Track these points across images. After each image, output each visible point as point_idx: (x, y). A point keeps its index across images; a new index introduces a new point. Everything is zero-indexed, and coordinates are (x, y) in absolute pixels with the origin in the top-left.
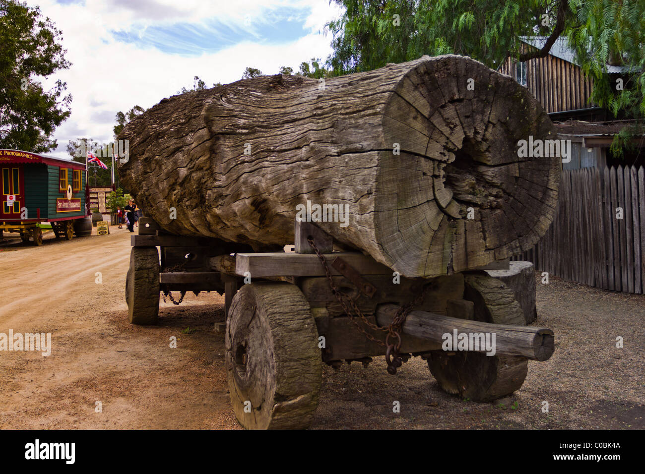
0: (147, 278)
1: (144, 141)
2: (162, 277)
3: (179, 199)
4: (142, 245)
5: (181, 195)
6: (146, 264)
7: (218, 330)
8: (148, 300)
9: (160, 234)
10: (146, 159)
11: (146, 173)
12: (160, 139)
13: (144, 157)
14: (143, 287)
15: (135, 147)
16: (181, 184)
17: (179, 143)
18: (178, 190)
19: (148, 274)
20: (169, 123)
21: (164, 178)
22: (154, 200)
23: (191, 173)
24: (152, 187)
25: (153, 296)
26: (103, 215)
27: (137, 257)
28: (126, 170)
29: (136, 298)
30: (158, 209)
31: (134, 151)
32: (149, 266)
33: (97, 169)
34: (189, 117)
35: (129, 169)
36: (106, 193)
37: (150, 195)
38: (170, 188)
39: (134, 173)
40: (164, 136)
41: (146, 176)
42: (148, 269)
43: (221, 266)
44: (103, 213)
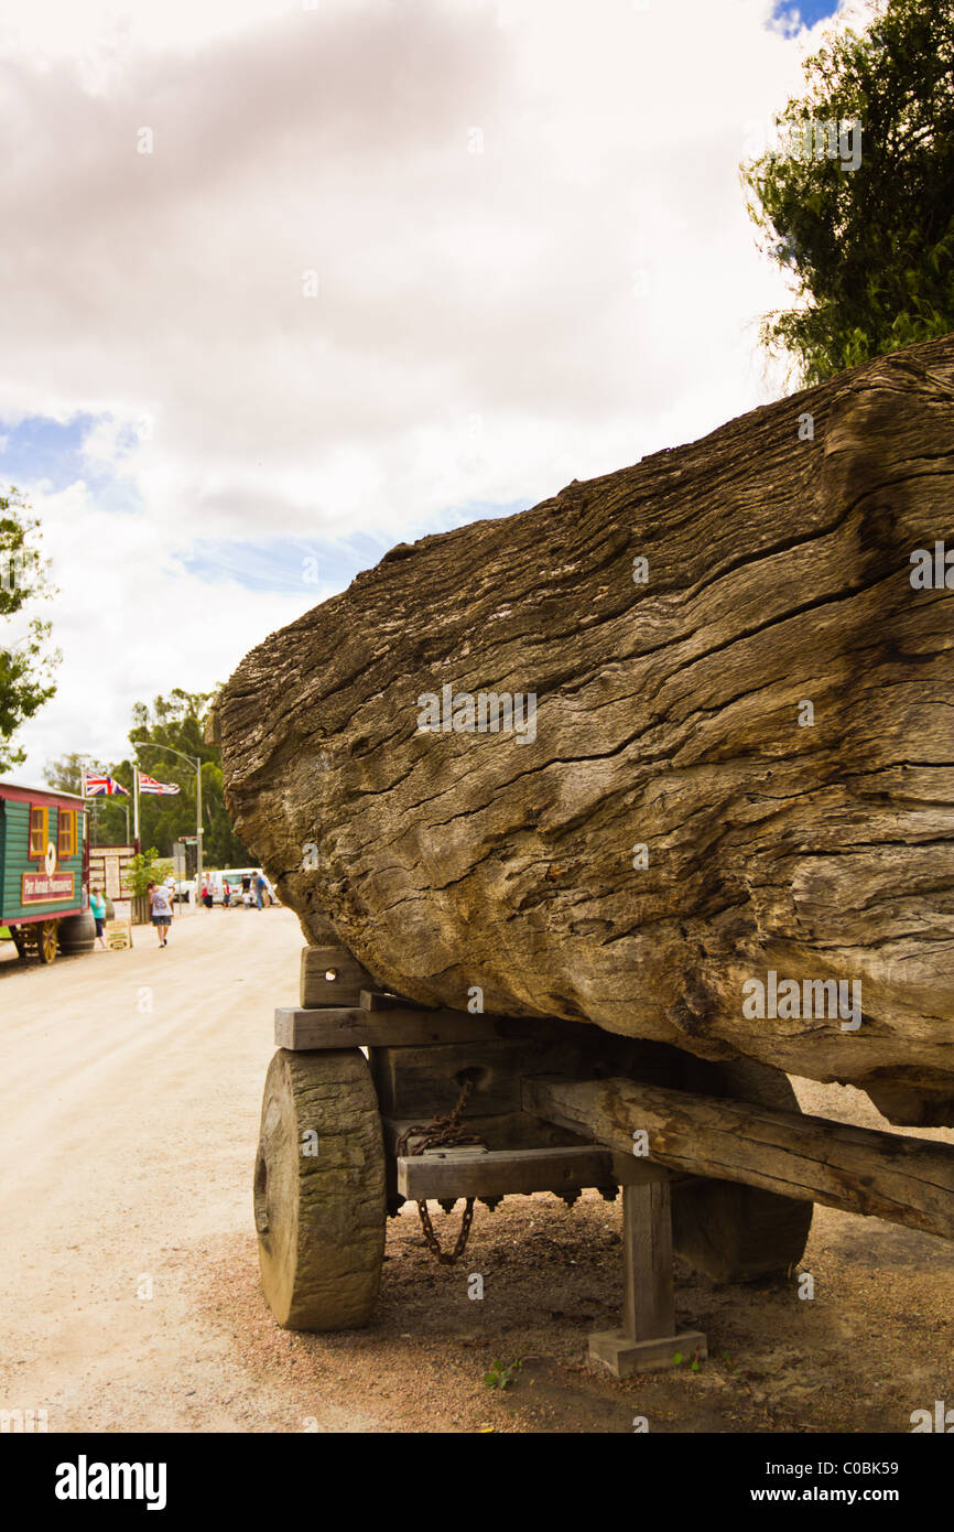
0: (342, 1166)
1: (347, 682)
2: (410, 1176)
3: (530, 894)
4: (318, 1044)
5: (549, 877)
6: (335, 1115)
7: (614, 1369)
8: (347, 1248)
9: (380, 1005)
10: (362, 742)
11: (351, 795)
12: (429, 662)
13: (350, 737)
14: (331, 1201)
15: (306, 709)
16: (558, 835)
17: (560, 658)
18: (531, 857)
19: (345, 1155)
20: (465, 603)
21: (459, 807)
22: (380, 891)
23: (642, 782)
24: (375, 846)
25: (364, 1232)
26: (115, 904)
27: (302, 1091)
28: (256, 792)
29: (305, 1246)
30: (390, 925)
31: (299, 722)
32: (346, 1121)
33: (98, 812)
34: (622, 538)
35: (268, 788)
36: (121, 857)
37: (364, 875)
38: (485, 850)
39: (295, 798)
40: (458, 646)
41: (353, 806)
42: (345, 1132)
43: (616, 1125)
44: (115, 900)
